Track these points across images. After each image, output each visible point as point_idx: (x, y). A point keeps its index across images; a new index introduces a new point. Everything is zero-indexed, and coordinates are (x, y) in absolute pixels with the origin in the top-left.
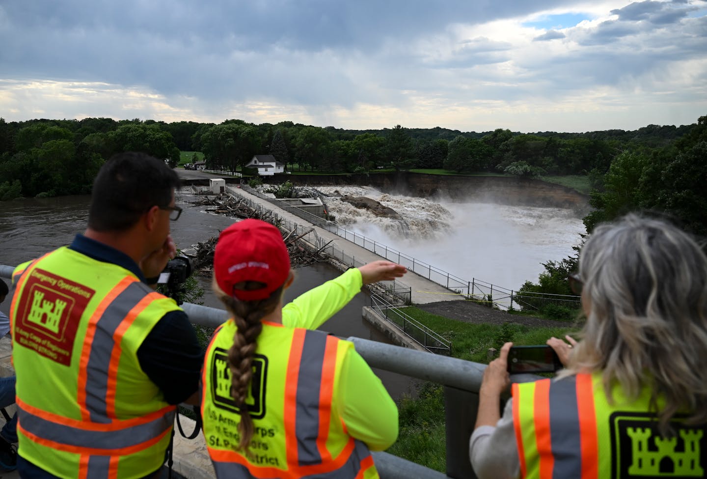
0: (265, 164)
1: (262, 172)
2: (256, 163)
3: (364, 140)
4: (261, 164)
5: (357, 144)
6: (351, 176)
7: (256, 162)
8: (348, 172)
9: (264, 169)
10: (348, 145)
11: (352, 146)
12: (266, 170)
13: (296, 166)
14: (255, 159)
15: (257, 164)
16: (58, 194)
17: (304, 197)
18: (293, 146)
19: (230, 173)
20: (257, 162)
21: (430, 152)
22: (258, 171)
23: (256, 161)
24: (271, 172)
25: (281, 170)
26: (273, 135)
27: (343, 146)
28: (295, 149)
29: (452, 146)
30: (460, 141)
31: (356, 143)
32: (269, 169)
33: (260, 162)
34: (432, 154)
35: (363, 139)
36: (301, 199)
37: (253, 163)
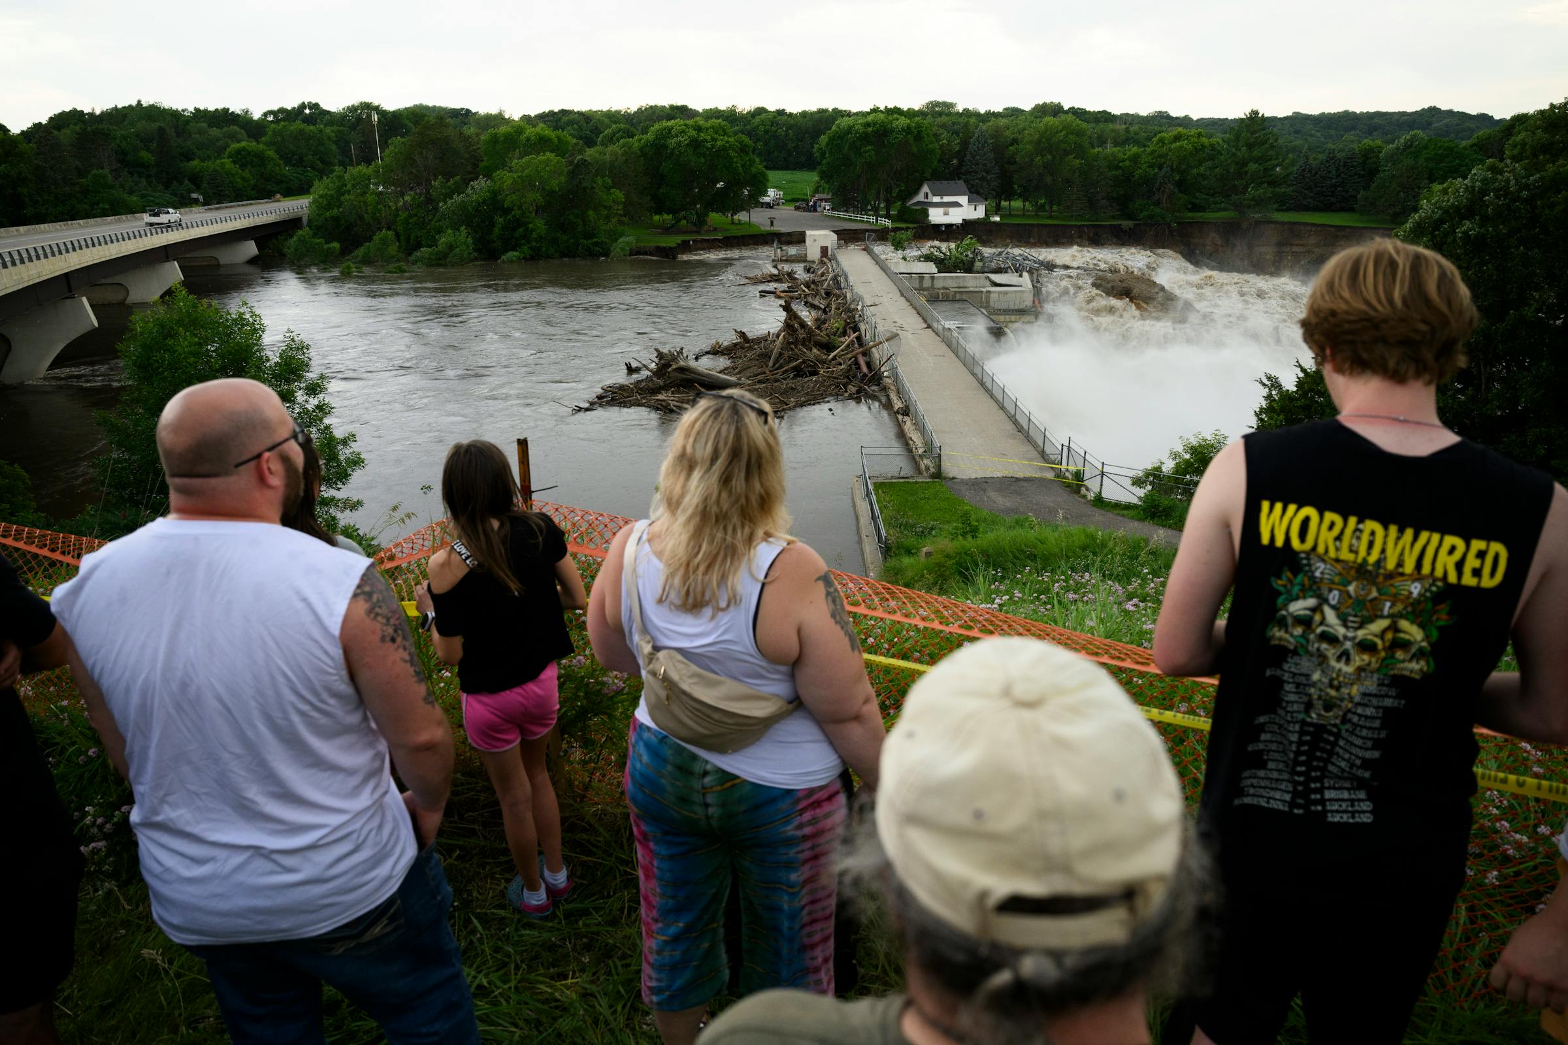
0: (947, 199)
1: (936, 216)
2: (927, 198)
3: (1174, 145)
4: (937, 199)
5: (1156, 154)
6: (1132, 227)
7: (926, 196)
8: (1130, 217)
9: (941, 210)
10: (1135, 159)
11: (1144, 159)
12: (946, 214)
13: (1017, 204)
14: (925, 188)
15: (929, 200)
16: (535, 257)
17: (999, 271)
18: (1012, 162)
19: (872, 219)
20: (930, 195)
21: (1334, 172)
22: (928, 216)
23: (927, 194)
24: (955, 217)
25: (979, 213)
26: (971, 138)
27: (1123, 161)
28: (1012, 168)
29: (1394, 157)
30: (1411, 146)
31: (1153, 152)
32: (952, 210)
33: (934, 195)
34: (1338, 176)
35: (1170, 143)
36: (989, 275)
37: (920, 197)
